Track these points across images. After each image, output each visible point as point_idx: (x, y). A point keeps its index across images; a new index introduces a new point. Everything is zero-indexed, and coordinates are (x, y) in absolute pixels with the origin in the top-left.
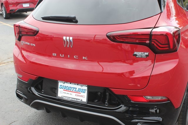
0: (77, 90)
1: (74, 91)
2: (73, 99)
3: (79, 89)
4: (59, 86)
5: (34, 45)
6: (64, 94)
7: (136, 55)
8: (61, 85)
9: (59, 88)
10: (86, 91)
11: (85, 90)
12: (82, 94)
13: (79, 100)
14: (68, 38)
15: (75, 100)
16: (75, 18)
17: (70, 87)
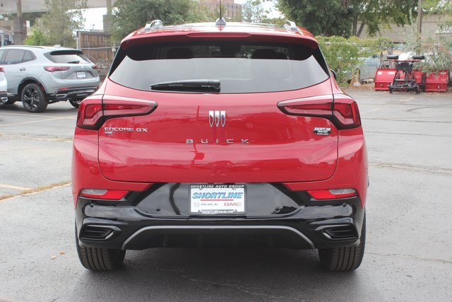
0: (226, 196)
1: (221, 198)
2: (221, 212)
3: (230, 193)
4: (192, 195)
5: (145, 130)
6: (203, 206)
7: (316, 132)
8: (195, 194)
9: (192, 199)
10: (243, 195)
11: (240, 193)
12: (236, 200)
13: (232, 212)
14: (217, 113)
15: (225, 212)
16: (218, 85)
17: (214, 193)
